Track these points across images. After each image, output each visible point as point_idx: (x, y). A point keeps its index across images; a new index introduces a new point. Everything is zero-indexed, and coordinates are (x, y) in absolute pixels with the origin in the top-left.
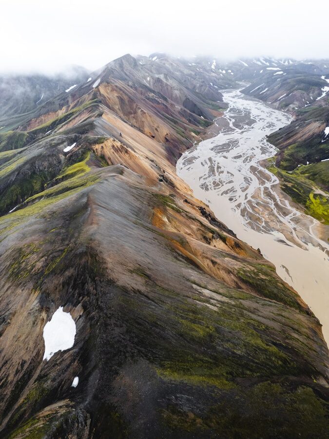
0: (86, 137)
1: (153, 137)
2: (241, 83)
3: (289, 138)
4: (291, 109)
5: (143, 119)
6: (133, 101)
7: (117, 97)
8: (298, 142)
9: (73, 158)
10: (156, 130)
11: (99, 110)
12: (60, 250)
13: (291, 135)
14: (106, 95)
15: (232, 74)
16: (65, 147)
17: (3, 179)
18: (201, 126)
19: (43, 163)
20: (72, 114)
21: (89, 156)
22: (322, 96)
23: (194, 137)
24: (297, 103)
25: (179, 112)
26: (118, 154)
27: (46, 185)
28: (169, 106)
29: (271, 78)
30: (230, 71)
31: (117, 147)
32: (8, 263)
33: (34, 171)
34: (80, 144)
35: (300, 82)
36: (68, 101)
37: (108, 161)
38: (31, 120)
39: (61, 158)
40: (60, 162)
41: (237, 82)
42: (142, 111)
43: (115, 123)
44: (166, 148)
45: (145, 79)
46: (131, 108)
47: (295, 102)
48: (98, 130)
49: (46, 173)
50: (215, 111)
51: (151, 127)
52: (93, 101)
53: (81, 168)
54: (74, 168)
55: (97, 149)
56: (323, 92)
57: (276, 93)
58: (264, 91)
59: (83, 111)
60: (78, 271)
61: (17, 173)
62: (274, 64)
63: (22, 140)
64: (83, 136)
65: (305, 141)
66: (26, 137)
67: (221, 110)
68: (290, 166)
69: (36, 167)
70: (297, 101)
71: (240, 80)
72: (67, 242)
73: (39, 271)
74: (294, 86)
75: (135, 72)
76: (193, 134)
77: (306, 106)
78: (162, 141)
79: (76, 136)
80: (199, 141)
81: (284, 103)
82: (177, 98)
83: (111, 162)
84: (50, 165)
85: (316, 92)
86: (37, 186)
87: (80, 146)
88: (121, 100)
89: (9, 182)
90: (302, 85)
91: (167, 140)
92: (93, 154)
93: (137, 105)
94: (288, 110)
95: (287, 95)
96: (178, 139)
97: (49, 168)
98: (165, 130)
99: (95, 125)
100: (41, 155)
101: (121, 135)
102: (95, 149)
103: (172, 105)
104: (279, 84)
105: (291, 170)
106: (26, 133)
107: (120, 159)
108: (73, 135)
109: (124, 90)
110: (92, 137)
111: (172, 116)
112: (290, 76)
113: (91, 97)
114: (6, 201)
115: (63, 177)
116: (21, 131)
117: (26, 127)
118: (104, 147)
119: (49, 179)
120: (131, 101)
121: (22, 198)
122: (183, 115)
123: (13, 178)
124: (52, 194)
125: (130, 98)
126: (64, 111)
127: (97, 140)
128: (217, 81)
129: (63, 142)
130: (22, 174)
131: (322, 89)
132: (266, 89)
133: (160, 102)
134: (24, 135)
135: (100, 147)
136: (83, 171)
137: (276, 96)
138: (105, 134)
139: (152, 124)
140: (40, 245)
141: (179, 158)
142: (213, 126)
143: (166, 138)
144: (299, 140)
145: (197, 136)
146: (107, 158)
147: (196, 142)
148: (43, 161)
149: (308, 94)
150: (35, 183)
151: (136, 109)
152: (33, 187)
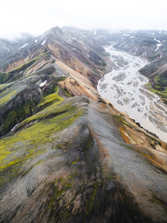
0: (52, 76)
1: (81, 73)
2: (111, 42)
3: (153, 72)
4: (143, 56)
5: (75, 63)
6: (67, 52)
7: (59, 50)
8: (159, 74)
9: (48, 91)
10: (82, 69)
11: (51, 58)
12: (90, 186)
13: (154, 70)
14: (52, 49)
15: (105, 37)
16: (40, 83)
17: (4, 107)
18: (102, 66)
19: (29, 95)
20: (34, 61)
21: (58, 90)
22: (157, 49)
23: (100, 72)
24: (146, 52)
25: (89, 59)
26: (74, 87)
27: (33, 110)
28: (83, 55)
29: (128, 40)
30: (104, 36)
31: (73, 82)
32: (45, 200)
33: (24, 100)
34: (50, 81)
35: (145, 41)
36: (28, 53)
37: (69, 91)
38: (8, 65)
39: (40, 91)
40: (39, 94)
41: (108, 42)
42: (73, 58)
43: (63, 66)
44: (90, 79)
45: (68, 40)
46: (66, 57)
47: (145, 52)
48: (57, 71)
49: (32, 101)
50: (104, 57)
51: (79, 67)
52: (46, 53)
53: (56, 98)
54: (51, 98)
55: (61, 84)
56: (157, 47)
57: (133, 47)
58: (126, 46)
59: (42, 59)
60: (116, 210)
61: (12, 102)
62: (124, 33)
63: (5, 78)
64: (50, 76)
65: (163, 73)
66: (7, 75)
67: (107, 56)
68: (161, 88)
69: (24, 98)
70: (146, 51)
71: (110, 41)
72: (93, 177)
73: (80, 212)
74: (142, 44)
75: (62, 37)
76: (99, 71)
77: (150, 54)
78: (86, 75)
79: (45, 76)
80: (104, 75)
81: (139, 53)
82: (85, 50)
83: (71, 92)
84: (34, 96)
85: (154, 47)
86: (27, 111)
87: (50, 83)
88: (61, 52)
89: (8, 109)
90: (146, 43)
91: (89, 75)
92: (60, 88)
93: (70, 55)
94: (142, 56)
95: (139, 49)
96: (94, 74)
97: (33, 98)
98: (87, 69)
99: (55, 69)
100: (26, 89)
101: (69, 74)
102: (60, 84)
103: (85, 54)
104: (133, 43)
105: (162, 91)
106: (7, 72)
107: (75, 90)
108: (44, 75)
109: (61, 46)
110: (56, 76)
111: (86, 60)
112: (138, 39)
113: (44, 51)
114: (8, 122)
115: (45, 104)
116: (3, 71)
117: (5, 69)
118: (66, 83)
119: (34, 105)
120: (66, 53)
121: (19, 120)
122: (91, 60)
123: (10, 106)
124: (43, 118)
125: (65, 51)
126: (28, 59)
127: (60, 78)
128: (99, 41)
129: (38, 80)
130: (16, 103)
131: (157, 45)
132: (127, 45)
133: (79, 53)
134: (6, 74)
135: (63, 83)
136: (58, 100)
137: (133, 49)
138: (62, 74)
139: (79, 66)
140: (69, 179)
141: (97, 85)
142: (107, 65)
143: (88, 74)
144: (160, 73)
145: (101, 71)
146: (68, 90)
147: (102, 75)
148: (28, 93)
149: (150, 48)
150: (26, 109)
151: (69, 57)
152: (25, 111)
